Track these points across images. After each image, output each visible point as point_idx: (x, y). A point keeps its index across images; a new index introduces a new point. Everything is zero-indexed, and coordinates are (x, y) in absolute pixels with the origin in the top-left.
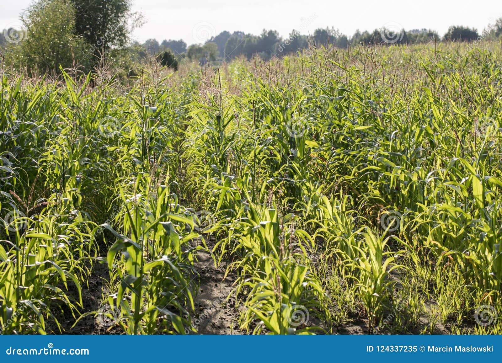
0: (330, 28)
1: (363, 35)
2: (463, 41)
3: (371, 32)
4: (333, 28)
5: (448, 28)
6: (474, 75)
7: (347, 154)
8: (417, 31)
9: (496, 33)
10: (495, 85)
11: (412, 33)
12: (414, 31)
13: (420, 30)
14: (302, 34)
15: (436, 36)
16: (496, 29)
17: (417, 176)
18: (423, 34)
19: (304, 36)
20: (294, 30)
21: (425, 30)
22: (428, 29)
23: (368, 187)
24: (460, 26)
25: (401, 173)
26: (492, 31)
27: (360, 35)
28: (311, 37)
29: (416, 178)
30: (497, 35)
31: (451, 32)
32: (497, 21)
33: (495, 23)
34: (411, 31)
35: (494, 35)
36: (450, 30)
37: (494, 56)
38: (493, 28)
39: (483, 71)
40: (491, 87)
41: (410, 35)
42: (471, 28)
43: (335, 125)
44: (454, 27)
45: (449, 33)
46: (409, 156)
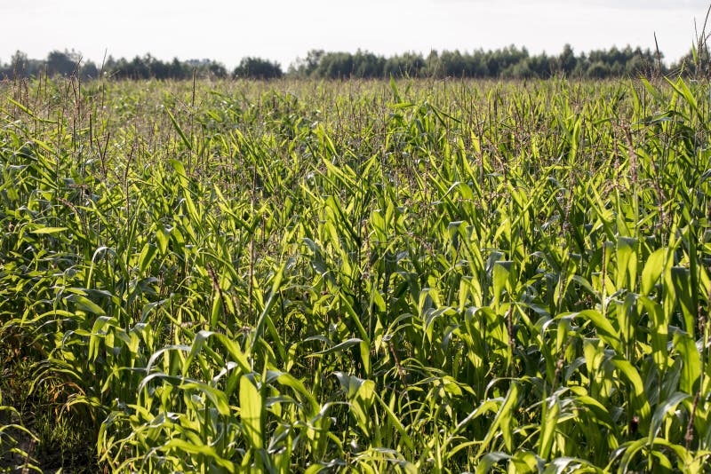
0: (70, 52)
1: (118, 63)
2: (258, 78)
3: (130, 59)
4: (73, 50)
5: (241, 59)
6: (265, 136)
7: (21, 277)
8: (197, 61)
9: (307, 71)
10: (302, 151)
11: (189, 64)
12: (192, 61)
13: (201, 60)
14: (30, 57)
15: (223, 69)
16: (306, 64)
17: (138, 341)
18: (204, 66)
19: (34, 60)
20: (18, 51)
21: (208, 61)
22: (212, 60)
23: (56, 342)
24: (257, 57)
25: (108, 333)
26: (302, 67)
27: (114, 62)
28: (45, 62)
29: (137, 347)
30: (308, 73)
31: (244, 66)
32: (309, 54)
33: (306, 56)
34: (187, 61)
35: (304, 73)
36: (242, 63)
37: (302, 105)
38: (303, 63)
39: (283, 128)
40: (295, 156)
41: (185, 66)
42: (272, 61)
43: (9, 219)
44: (249, 59)
45: (241, 66)
46: (125, 297)
